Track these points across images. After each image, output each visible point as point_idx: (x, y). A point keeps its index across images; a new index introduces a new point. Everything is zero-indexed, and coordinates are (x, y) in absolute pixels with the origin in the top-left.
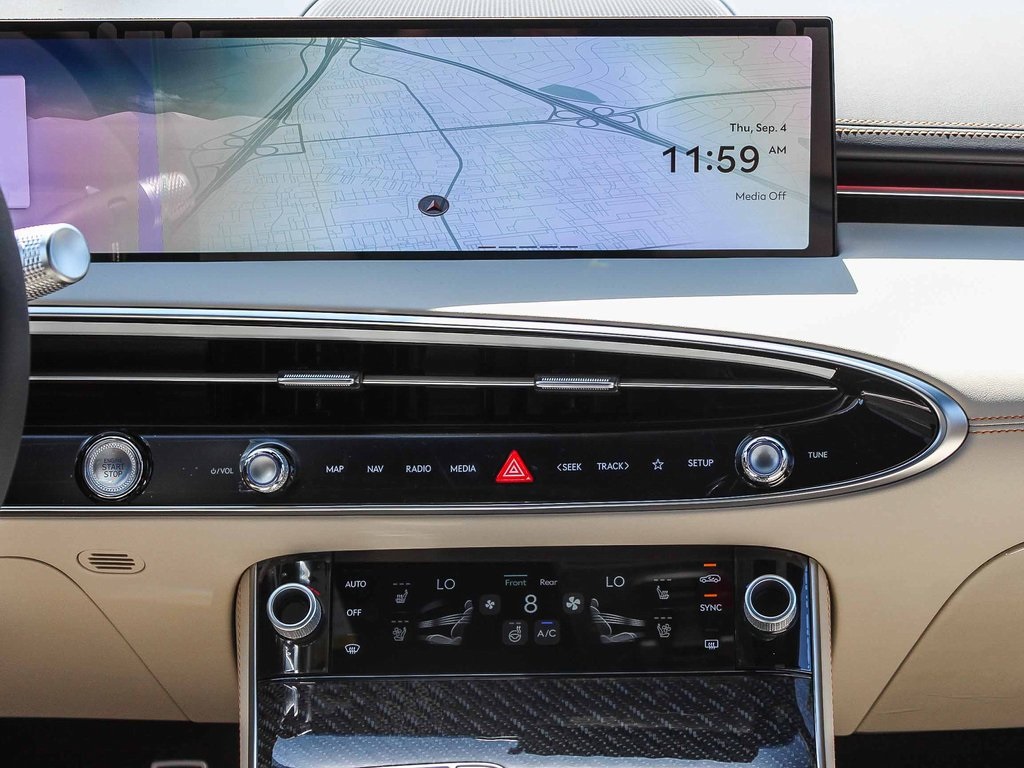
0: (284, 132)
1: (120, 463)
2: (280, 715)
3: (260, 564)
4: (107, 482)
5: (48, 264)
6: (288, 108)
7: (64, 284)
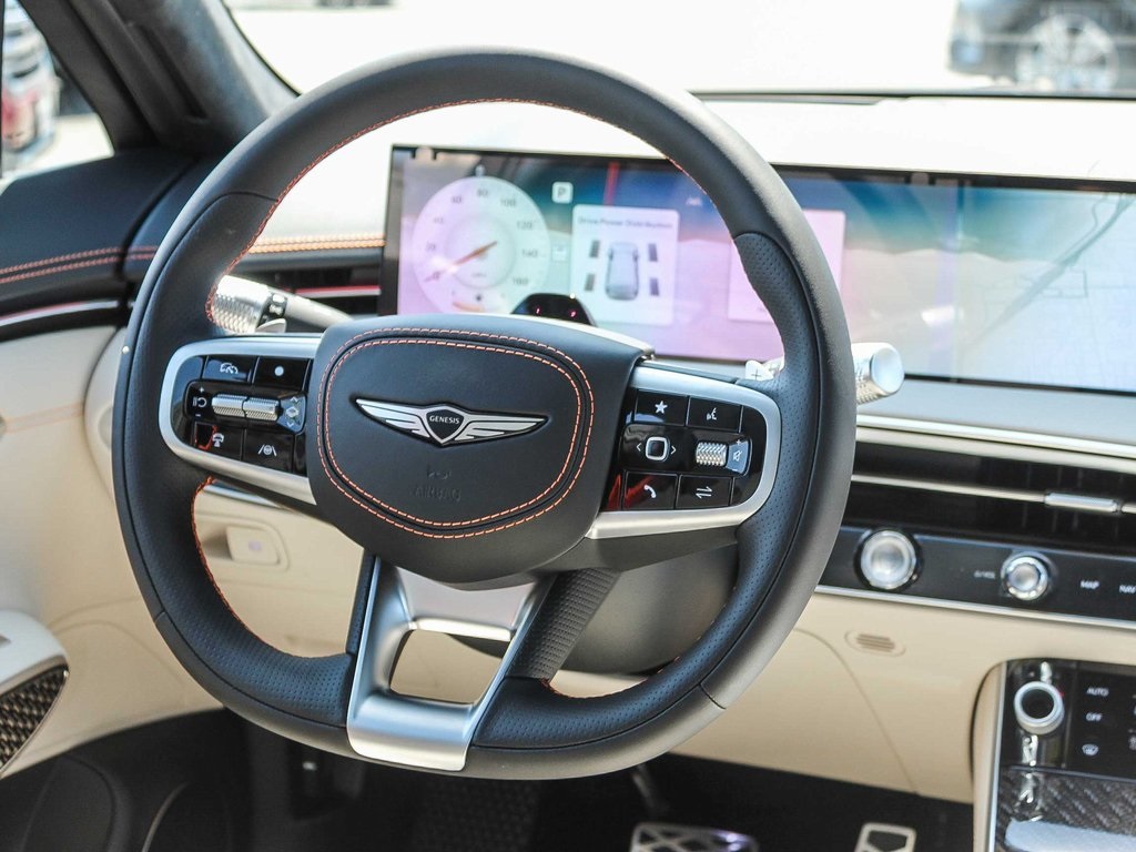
0: (1069, 277)
1: (895, 557)
2: (1016, 798)
3: (1009, 663)
4: (883, 573)
5: (869, 378)
6: (1076, 256)
7: (880, 396)
